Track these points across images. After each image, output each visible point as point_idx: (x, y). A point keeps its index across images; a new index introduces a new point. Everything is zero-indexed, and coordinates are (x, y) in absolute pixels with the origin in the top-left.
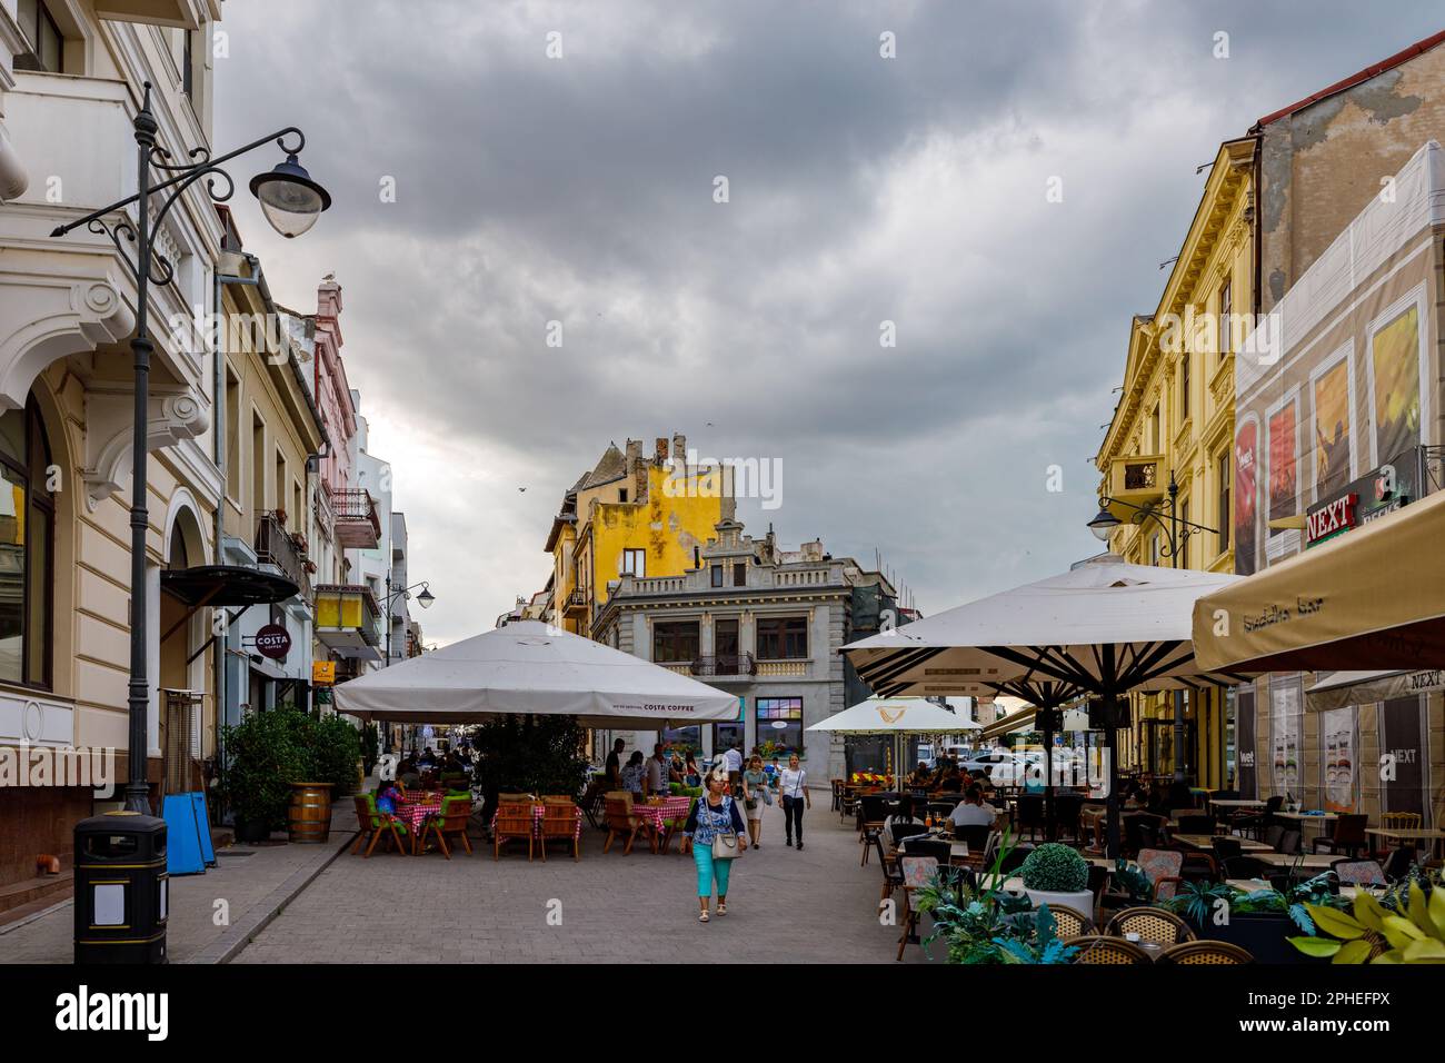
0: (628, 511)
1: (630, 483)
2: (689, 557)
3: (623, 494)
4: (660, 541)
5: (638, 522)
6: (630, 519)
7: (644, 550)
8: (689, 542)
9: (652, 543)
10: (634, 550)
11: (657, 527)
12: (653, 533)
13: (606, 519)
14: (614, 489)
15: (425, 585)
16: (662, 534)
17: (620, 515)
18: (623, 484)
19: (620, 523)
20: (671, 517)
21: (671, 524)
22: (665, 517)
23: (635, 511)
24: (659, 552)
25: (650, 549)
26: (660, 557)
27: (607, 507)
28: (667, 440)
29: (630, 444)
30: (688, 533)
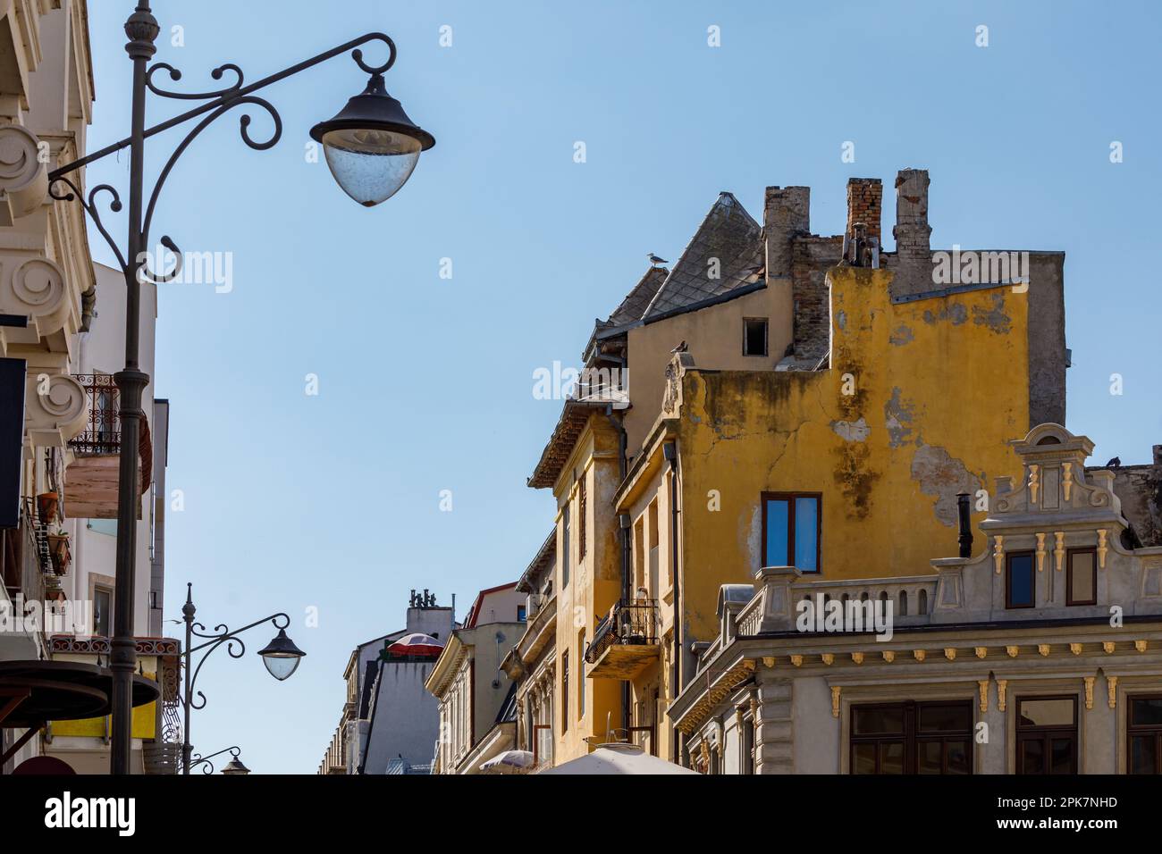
0: (774, 388)
1: (774, 305)
2: (942, 514)
3: (756, 339)
4: (862, 471)
5: (802, 421)
6: (779, 411)
7: (818, 497)
8: (944, 476)
9: (841, 477)
10: (791, 498)
11: (854, 433)
12: (843, 450)
13: (713, 410)
14: (733, 316)
15: (281, 621)
16: (866, 453)
17: (753, 402)
18: (754, 307)
19: (751, 425)
20: (891, 407)
21: (892, 423)
22: (876, 406)
23: (795, 391)
24: (860, 502)
25: (834, 495)
26: (862, 516)
27: (717, 381)
28: (877, 183)
29: (774, 196)
30: (939, 450)
